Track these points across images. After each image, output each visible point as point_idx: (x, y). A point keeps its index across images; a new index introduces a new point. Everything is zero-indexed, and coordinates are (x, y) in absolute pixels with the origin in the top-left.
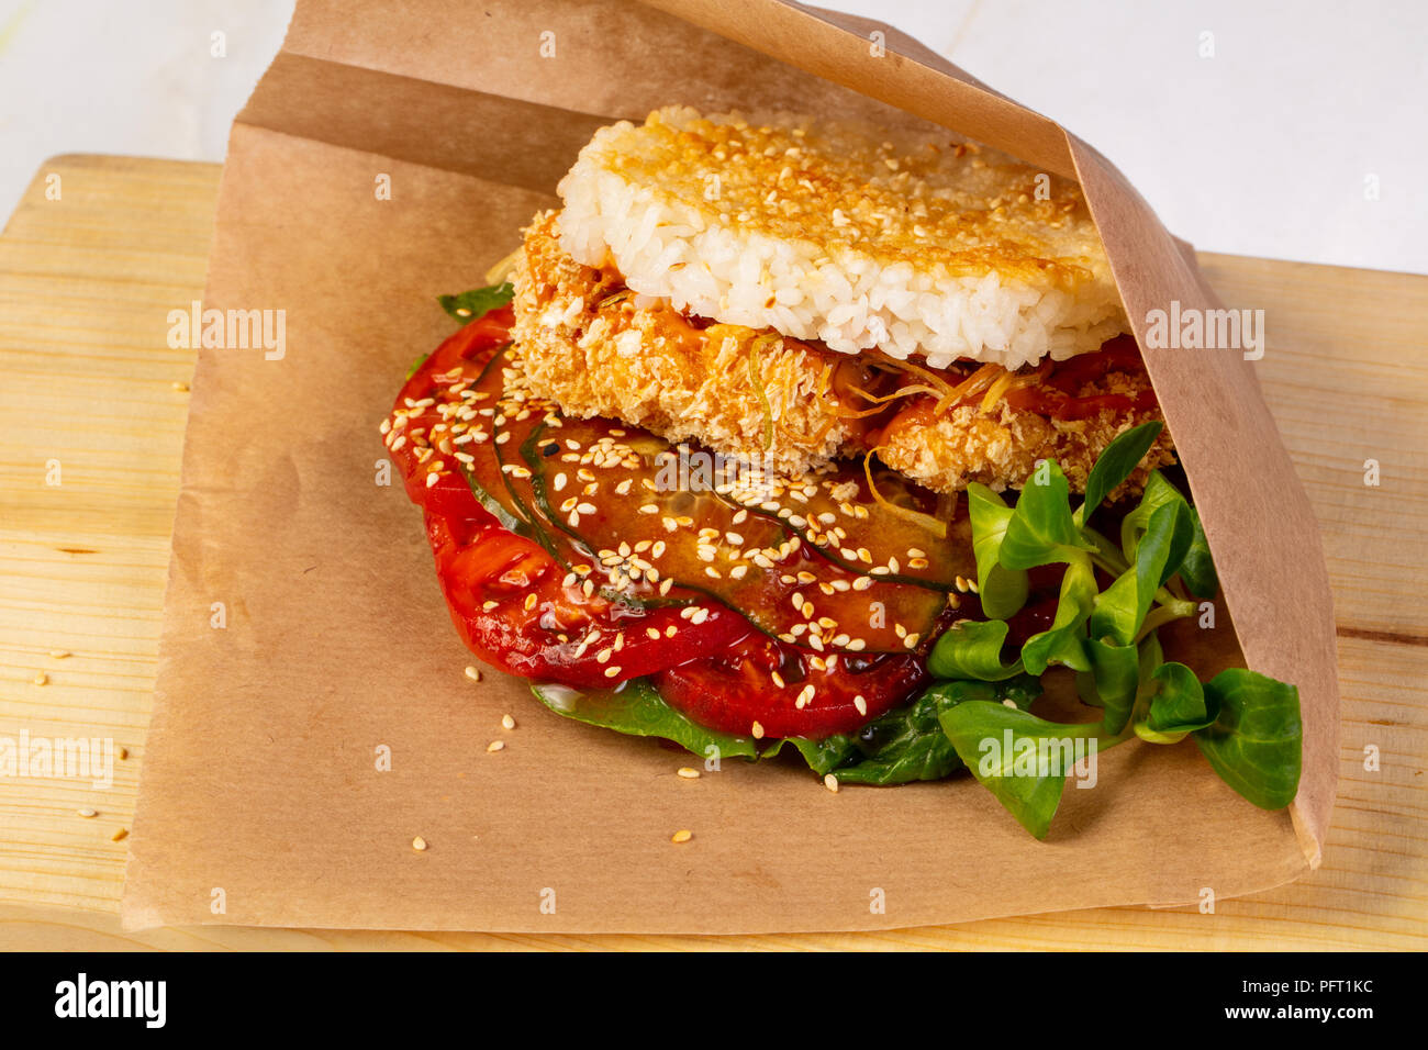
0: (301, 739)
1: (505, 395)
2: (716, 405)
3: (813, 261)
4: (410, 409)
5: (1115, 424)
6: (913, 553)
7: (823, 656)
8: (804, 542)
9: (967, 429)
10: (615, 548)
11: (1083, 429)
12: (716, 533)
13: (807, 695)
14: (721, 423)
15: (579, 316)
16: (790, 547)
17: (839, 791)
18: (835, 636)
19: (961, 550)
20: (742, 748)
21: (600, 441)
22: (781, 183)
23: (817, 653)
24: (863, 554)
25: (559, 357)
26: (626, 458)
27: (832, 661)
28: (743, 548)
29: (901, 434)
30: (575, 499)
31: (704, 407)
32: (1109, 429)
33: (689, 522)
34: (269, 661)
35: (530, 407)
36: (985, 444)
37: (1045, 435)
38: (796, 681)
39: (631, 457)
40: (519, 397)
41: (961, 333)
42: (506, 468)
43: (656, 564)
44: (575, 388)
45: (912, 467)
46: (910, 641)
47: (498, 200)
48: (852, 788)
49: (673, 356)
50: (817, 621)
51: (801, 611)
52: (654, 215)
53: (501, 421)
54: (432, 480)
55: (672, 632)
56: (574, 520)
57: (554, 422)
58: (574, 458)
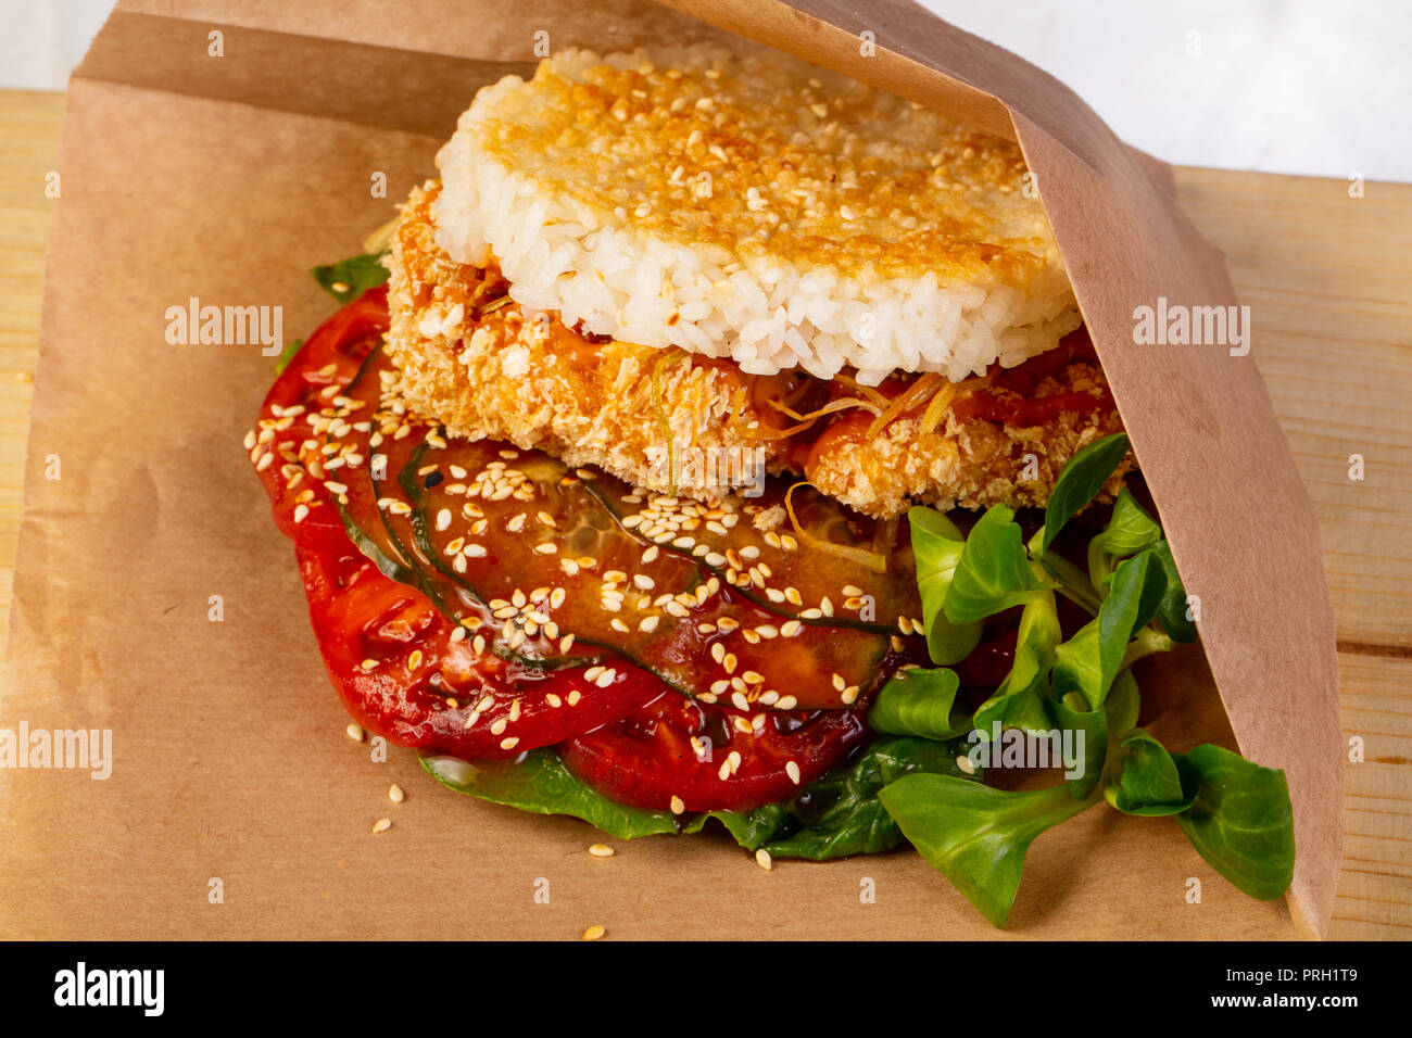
0: (161, 825)
1: (383, 405)
2: (617, 431)
3: (721, 266)
4: (277, 419)
5: (1078, 428)
6: (848, 590)
7: (749, 716)
8: (723, 583)
9: (907, 445)
10: (508, 597)
11: (1040, 437)
12: (623, 576)
13: (733, 761)
14: (623, 452)
15: (459, 326)
16: (705, 591)
17: (774, 867)
18: (761, 694)
19: (902, 584)
20: (660, 825)
21: (489, 466)
22: (689, 152)
23: (741, 713)
24: (791, 594)
25: (439, 372)
26: (517, 488)
27: (759, 722)
28: (654, 594)
30: (461, 540)
31: (604, 435)
32: (1071, 435)
33: (591, 563)
35: (410, 421)
36: (928, 462)
37: (998, 446)
38: (720, 746)
39: (524, 487)
40: (398, 408)
41: (894, 347)
42: (383, 503)
43: (555, 615)
44: (457, 408)
45: (846, 492)
46: (848, 696)
47: (378, 148)
48: (787, 864)
49: (566, 376)
50: (740, 676)
51: (722, 665)
52: (539, 211)
53: (376, 440)
54: (301, 514)
55: (574, 698)
56: (460, 565)
57: (438, 443)
58: (460, 489)
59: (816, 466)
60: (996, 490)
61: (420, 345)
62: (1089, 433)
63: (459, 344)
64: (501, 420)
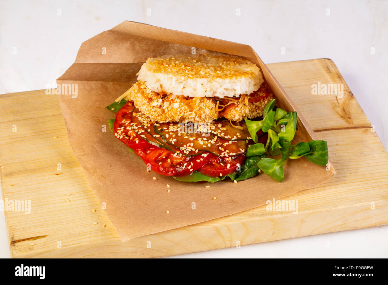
0: (132, 199)
1: (142, 122)
2: (196, 114)
4: (121, 130)
5: (264, 101)
6: (238, 134)
8: (218, 137)
9: (241, 108)
10: (183, 146)
11: (259, 104)
12: (201, 139)
13: (229, 166)
14: (198, 117)
15: (161, 103)
16: (216, 138)
17: (237, 183)
18: (230, 153)
19: (246, 132)
20: (218, 179)
21: (170, 126)
23: (227, 157)
24: (229, 136)
26: (177, 129)
27: (230, 158)
28: (208, 140)
29: (230, 112)
31: (194, 114)
32: (263, 103)
33: (195, 138)
34: (115, 185)
35: (149, 123)
36: (245, 110)
37: (253, 106)
38: (226, 164)
40: (145, 122)
42: (154, 136)
43: (193, 147)
44: (163, 117)
45: (234, 118)
46: (243, 151)
48: (239, 182)
49: (185, 106)
50: (225, 151)
51: (222, 150)
52: (174, 79)
53: (145, 127)
54: (137, 142)
55: (202, 159)
56: (173, 143)
57: (158, 125)
58: (167, 131)
59: (227, 114)
60: (254, 114)
61: (153, 108)
62: (266, 102)
63: (161, 106)
64: (173, 117)
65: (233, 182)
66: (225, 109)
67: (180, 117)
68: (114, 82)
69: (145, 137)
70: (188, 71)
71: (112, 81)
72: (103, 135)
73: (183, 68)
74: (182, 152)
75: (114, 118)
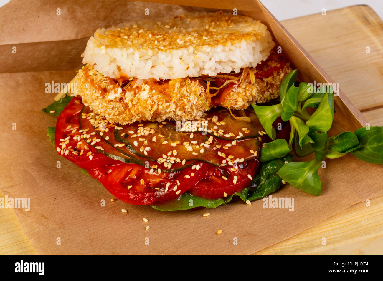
1: (96, 127)
2: (176, 105)
4: (65, 141)
5: (279, 74)
6: (244, 129)
8: (214, 137)
9: (245, 89)
10: (162, 157)
11: (272, 79)
12: (188, 143)
13: (235, 179)
14: (179, 110)
15: (121, 94)
16: (211, 139)
17: (251, 203)
18: (235, 160)
19: (256, 124)
20: (222, 202)
21: (138, 129)
23: (232, 167)
24: (231, 134)
25: (118, 108)
26: (150, 131)
27: (237, 167)
28: (199, 144)
29: (228, 96)
30: (143, 147)
31: (174, 106)
32: (278, 77)
33: (179, 142)
34: (64, 229)
35: (107, 127)
36: (251, 91)
37: (263, 84)
38: (231, 177)
41: (242, 60)
42: (116, 146)
43: (177, 157)
44: (126, 115)
45: (236, 104)
46: (256, 154)
47: (42, 76)
48: (254, 202)
49: (159, 95)
50: (228, 158)
51: (222, 156)
52: (137, 55)
53: (102, 134)
54: (91, 158)
55: (193, 174)
56: (146, 153)
57: (120, 128)
58: (135, 136)
59: (225, 100)
60: (266, 95)
61: (109, 103)
62: (282, 75)
63: (121, 99)
64: (142, 113)
65: (245, 203)
66: (221, 92)
67: (152, 113)
68: (52, 71)
69: (103, 150)
70: (159, 42)
71: (47, 70)
72: (41, 153)
73: (150, 39)
74: (161, 166)
75: (55, 125)
